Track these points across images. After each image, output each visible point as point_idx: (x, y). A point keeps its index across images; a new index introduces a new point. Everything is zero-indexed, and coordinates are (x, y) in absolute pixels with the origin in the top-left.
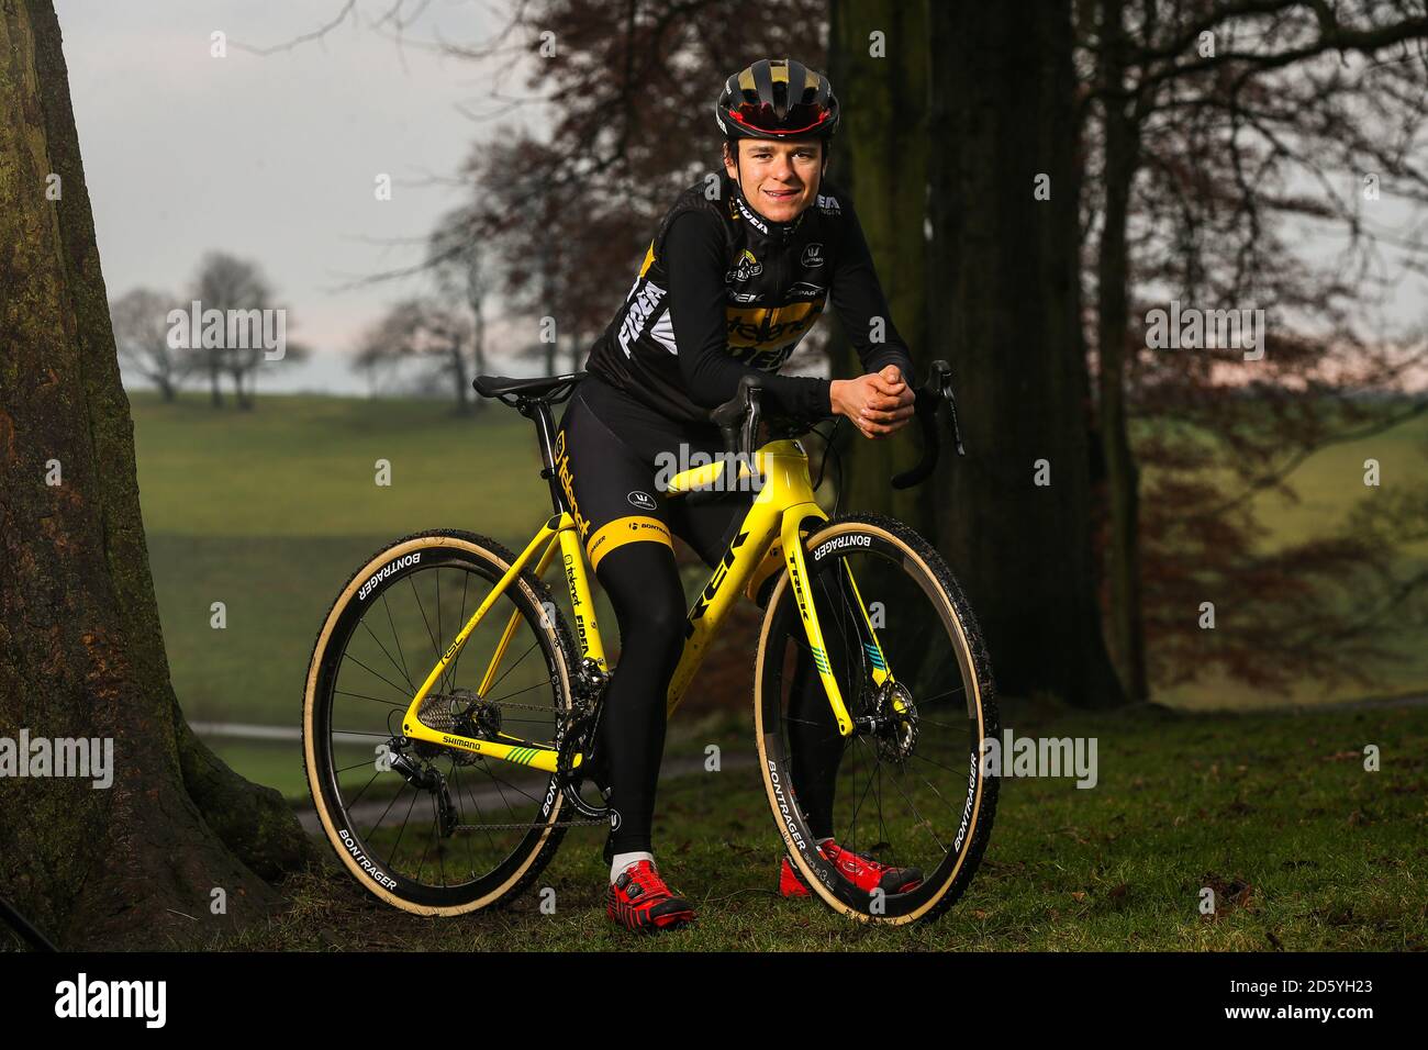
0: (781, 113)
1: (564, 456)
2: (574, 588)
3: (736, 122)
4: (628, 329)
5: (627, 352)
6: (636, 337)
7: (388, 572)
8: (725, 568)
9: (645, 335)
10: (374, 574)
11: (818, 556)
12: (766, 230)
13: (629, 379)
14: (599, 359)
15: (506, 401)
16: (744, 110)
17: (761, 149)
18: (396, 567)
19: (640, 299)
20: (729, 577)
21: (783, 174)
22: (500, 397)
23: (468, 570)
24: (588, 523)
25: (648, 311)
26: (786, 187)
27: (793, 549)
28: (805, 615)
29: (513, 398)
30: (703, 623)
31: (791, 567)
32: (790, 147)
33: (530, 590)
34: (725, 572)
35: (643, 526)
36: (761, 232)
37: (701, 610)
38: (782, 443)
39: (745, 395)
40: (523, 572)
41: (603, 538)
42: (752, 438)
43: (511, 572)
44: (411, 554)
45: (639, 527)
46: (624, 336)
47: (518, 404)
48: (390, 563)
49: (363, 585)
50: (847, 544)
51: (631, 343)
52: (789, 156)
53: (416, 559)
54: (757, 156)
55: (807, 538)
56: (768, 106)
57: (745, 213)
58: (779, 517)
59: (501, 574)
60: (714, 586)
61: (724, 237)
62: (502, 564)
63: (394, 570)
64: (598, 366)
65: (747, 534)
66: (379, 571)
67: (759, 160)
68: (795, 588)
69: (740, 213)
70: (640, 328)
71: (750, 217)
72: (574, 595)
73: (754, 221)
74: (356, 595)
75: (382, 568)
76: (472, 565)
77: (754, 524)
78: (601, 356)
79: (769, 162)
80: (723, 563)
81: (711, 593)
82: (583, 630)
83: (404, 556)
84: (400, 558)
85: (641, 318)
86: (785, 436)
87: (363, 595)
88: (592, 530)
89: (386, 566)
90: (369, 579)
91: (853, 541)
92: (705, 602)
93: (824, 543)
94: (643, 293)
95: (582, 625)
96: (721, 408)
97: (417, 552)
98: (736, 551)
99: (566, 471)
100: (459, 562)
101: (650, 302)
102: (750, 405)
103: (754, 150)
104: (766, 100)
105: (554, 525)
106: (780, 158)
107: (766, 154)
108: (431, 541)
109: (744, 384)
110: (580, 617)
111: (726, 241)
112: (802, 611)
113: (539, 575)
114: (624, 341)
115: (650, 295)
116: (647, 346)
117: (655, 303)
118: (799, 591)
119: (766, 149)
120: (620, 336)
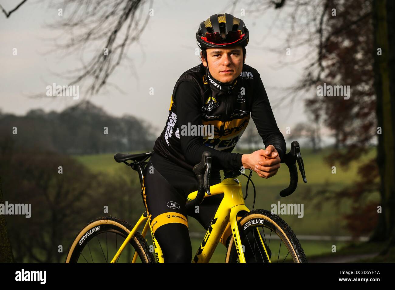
0: (224, 36)
1: (144, 187)
2: (154, 241)
3: (204, 41)
4: (168, 133)
5: (168, 142)
6: (170, 136)
7: (89, 234)
8: (209, 233)
9: (173, 135)
10: (84, 235)
11: (245, 228)
12: (221, 88)
13: (169, 154)
14: (158, 146)
15: (127, 164)
16: (207, 36)
17: (216, 52)
18: (91, 232)
19: (170, 120)
20: (211, 237)
21: (226, 62)
22: (125, 162)
23: (117, 233)
24: (151, 215)
25: (173, 125)
26: (228, 69)
27: (234, 225)
28: (239, 254)
29: (129, 162)
30: (202, 256)
31: (233, 233)
32: (228, 51)
33: (138, 242)
34: (209, 235)
35: (173, 216)
36: (218, 89)
37: (200, 251)
38: (230, 179)
39: (205, 160)
40: (136, 234)
41: (156, 222)
42: (208, 179)
43: (131, 233)
44: (96, 227)
45: (171, 217)
46: (166, 136)
47: (131, 165)
48: (89, 230)
49: (80, 239)
50: (255, 223)
51: (169, 139)
52: (229, 54)
53: (98, 229)
54: (214, 56)
55: (240, 220)
56: (217, 33)
57: (211, 81)
58: (229, 211)
59: (127, 234)
60: (205, 241)
61: (200, 92)
62: (128, 231)
63: (91, 233)
64: (157, 148)
65: (217, 219)
66: (85, 234)
67: (215, 57)
68: (235, 242)
69: (209, 82)
70: (171, 132)
71: (214, 82)
72: (154, 244)
73: (215, 84)
74: (78, 243)
75: (87, 232)
76: (120, 232)
77: (220, 214)
78: (158, 144)
79: (220, 58)
81: (204, 244)
82: (158, 259)
83: (94, 228)
84: (93, 228)
85: (171, 128)
87: (81, 243)
88: (152, 218)
89: (88, 232)
90: (82, 237)
91: (257, 221)
92: (202, 248)
93: (247, 222)
94: (171, 117)
95: (158, 257)
96: (196, 166)
97: (98, 226)
98: (213, 226)
99: (145, 193)
100: (113, 230)
101: (173, 121)
102: (206, 164)
103: (213, 53)
104: (216, 30)
105: (146, 216)
106: (225, 55)
107: (219, 55)
108: (103, 222)
109: (204, 156)
110: (157, 253)
111: (200, 94)
112: (238, 252)
113: (143, 236)
114: (166, 138)
115: (173, 118)
116: (174, 140)
117: (175, 121)
118: (237, 243)
119: (218, 52)
120: (165, 136)
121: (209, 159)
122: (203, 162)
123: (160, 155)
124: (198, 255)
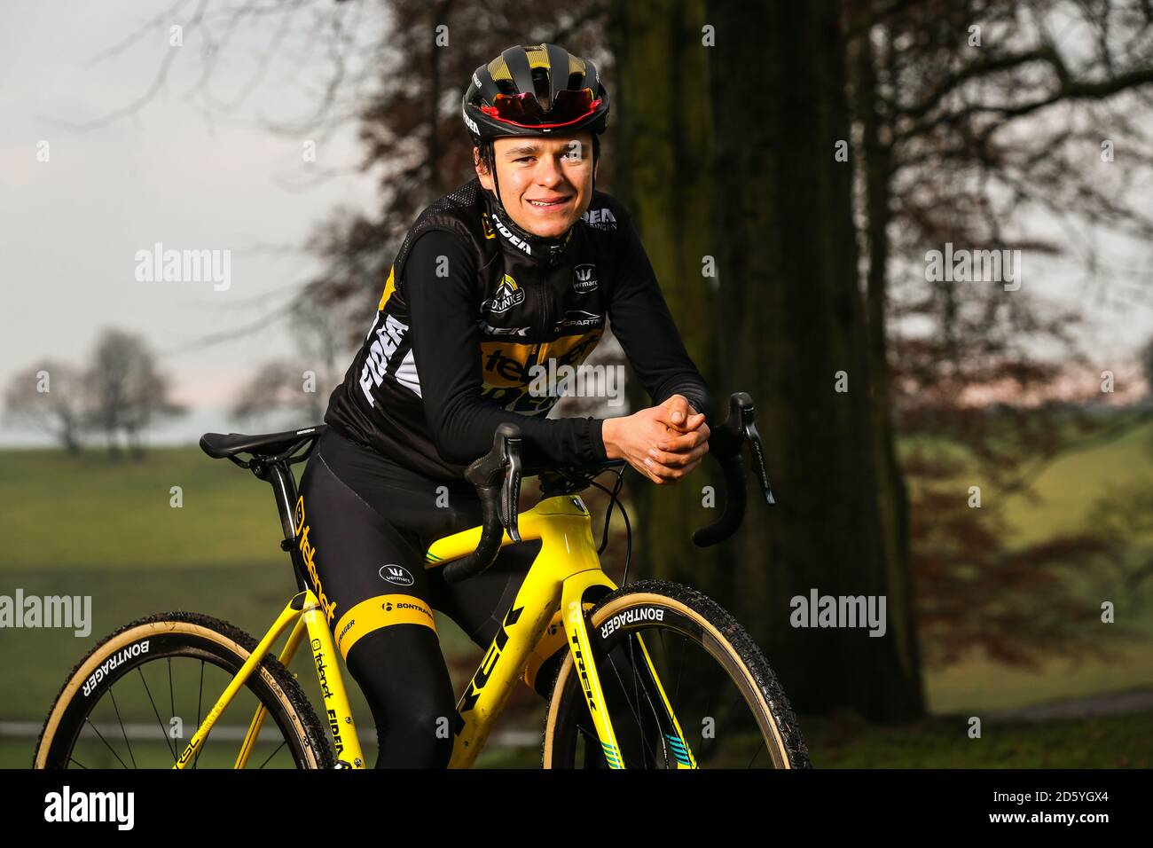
1: (304, 526)
2: (323, 678)
3: (490, 118)
4: (370, 372)
5: (371, 399)
6: (379, 381)
7: (113, 664)
8: (497, 650)
9: (390, 379)
10: (99, 667)
11: (605, 632)
12: (528, 250)
13: (376, 432)
14: (338, 410)
15: (237, 461)
16: (498, 104)
17: (523, 151)
18: (123, 658)
19: (381, 337)
20: (503, 662)
21: (551, 179)
22: (232, 457)
23: (204, 659)
24: (334, 605)
25: (390, 351)
26: (555, 195)
27: (574, 623)
28: (592, 704)
29: (246, 457)
30: (475, 716)
31: (574, 648)
32: (556, 145)
33: (273, 681)
34: (498, 656)
35: (399, 606)
37: (471, 701)
38: (557, 501)
39: (503, 448)
40: (267, 660)
41: (353, 622)
42: (513, 499)
43: (251, 660)
44: (139, 642)
45: (394, 607)
46: (366, 380)
47: (252, 465)
48: (116, 653)
49: (87, 679)
50: (637, 619)
51: (374, 389)
52: (557, 156)
53: (145, 647)
54: (518, 160)
55: (593, 612)
56: (528, 95)
57: (503, 231)
58: (559, 588)
59: (240, 662)
60: (485, 672)
61: (475, 261)
62: (241, 651)
63: (121, 662)
64: (337, 417)
65: (520, 610)
66: (103, 663)
67: (520, 164)
68: (580, 672)
69: (497, 231)
70: (383, 372)
71: (509, 235)
72: (324, 686)
73: (514, 240)
74: (80, 691)
75: (107, 659)
76: (207, 654)
77: (530, 596)
78: (340, 405)
79: (532, 165)
80: (494, 644)
81: (482, 680)
82: (336, 727)
83: (131, 645)
84: (127, 647)
85: (384, 359)
86: (562, 493)
87: (87, 691)
88: (339, 613)
89: (111, 657)
90: (93, 672)
91: (644, 614)
92: (476, 691)
93: (611, 618)
94: (384, 329)
95: (335, 721)
96: (475, 465)
97: (144, 640)
98: (508, 630)
99: (307, 544)
100: (192, 650)
101: (392, 339)
102: (508, 459)
105: (298, 605)
106: (546, 160)
107: (529, 157)
108: (160, 627)
109: (500, 435)
110: (332, 712)
112: (588, 700)
113: (284, 664)
114: (366, 386)
115: (391, 332)
116: (393, 391)
117: (398, 341)
118: (584, 676)
119: (529, 151)
120: (362, 381)
121: (515, 445)
122: (498, 452)
123: (348, 436)
124: (462, 711)
